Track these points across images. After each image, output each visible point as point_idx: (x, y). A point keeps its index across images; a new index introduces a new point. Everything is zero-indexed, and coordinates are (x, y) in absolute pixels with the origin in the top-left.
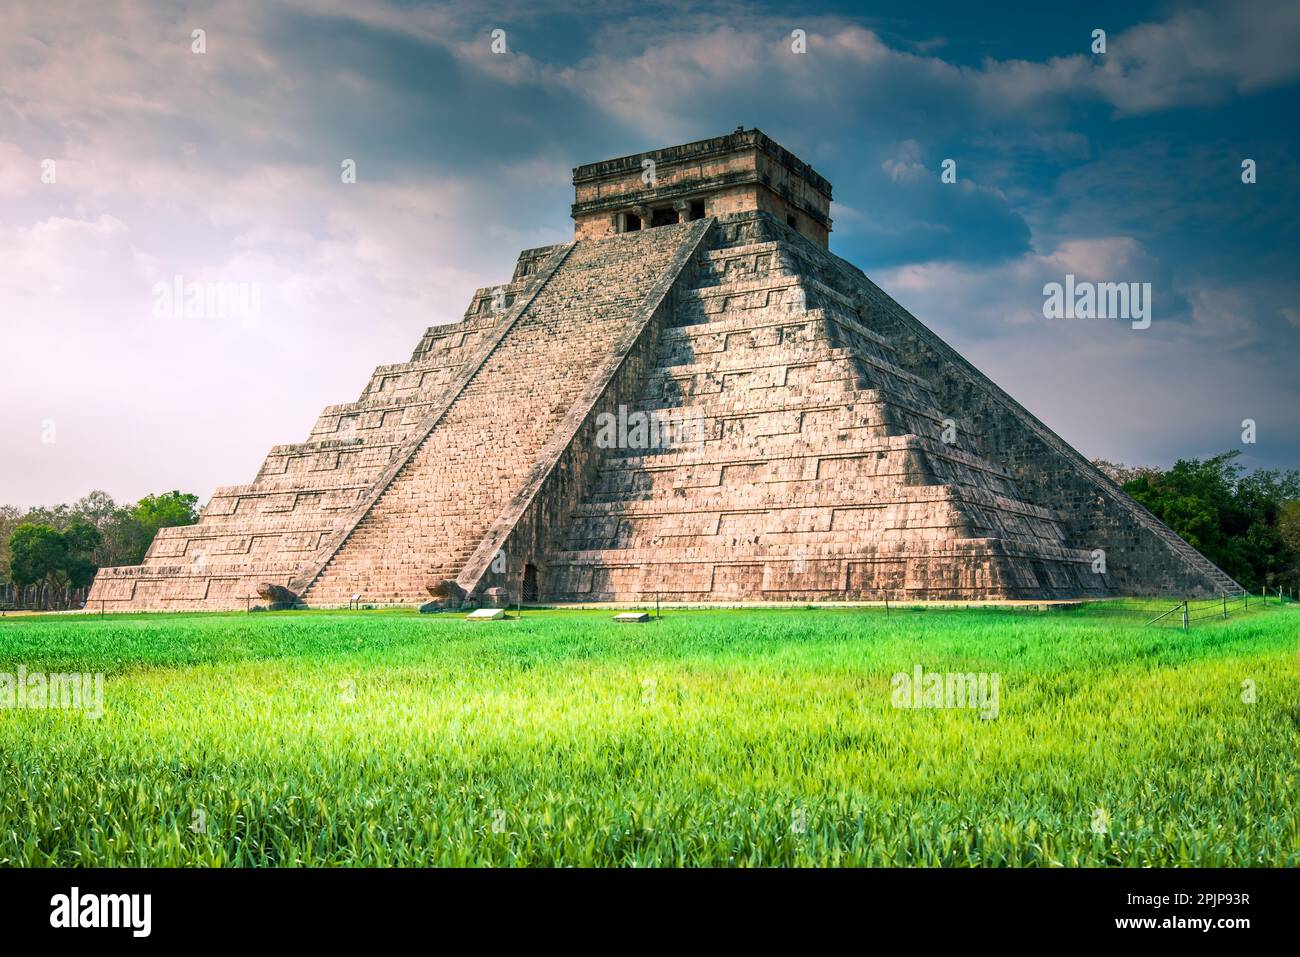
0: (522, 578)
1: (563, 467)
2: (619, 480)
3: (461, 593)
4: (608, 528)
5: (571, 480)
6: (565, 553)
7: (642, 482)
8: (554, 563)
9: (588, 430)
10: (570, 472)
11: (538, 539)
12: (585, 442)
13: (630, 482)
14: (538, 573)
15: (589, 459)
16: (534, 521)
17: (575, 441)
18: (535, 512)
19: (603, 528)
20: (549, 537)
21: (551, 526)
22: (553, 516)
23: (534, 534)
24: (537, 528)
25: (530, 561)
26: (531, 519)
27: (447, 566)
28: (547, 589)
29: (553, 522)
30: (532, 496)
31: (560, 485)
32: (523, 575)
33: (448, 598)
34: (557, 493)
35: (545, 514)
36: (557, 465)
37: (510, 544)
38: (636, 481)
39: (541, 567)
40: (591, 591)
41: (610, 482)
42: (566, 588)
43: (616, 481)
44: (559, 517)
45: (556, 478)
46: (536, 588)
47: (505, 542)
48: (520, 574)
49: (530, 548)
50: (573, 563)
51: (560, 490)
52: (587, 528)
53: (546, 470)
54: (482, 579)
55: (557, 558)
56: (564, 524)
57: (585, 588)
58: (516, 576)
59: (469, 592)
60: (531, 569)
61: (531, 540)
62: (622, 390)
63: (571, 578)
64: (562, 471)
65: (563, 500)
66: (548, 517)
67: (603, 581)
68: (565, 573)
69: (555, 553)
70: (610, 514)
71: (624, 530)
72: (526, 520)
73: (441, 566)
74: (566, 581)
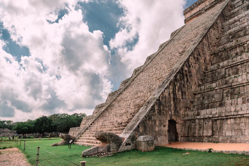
0: (166, 128)
1: (186, 69)
2: (217, 74)
3: (118, 141)
4: (216, 96)
5: (191, 76)
6: (192, 113)
7: (231, 72)
8: (186, 118)
9: (197, 54)
10: (190, 72)
11: (175, 105)
12: (196, 59)
13: (224, 73)
14: (177, 125)
15: (199, 67)
16: (172, 95)
17: (191, 57)
18: (172, 90)
19: (213, 97)
20: (182, 104)
21: (182, 98)
22: (183, 93)
23: (172, 102)
24: (174, 99)
25: (171, 118)
26: (169, 94)
27: (124, 123)
28: (184, 134)
29: (184, 97)
30: (169, 82)
31: (185, 77)
32: (167, 126)
33: (108, 145)
34: (184, 81)
35: (178, 91)
36: (182, 67)
37: (156, 108)
38: (227, 72)
39: (179, 121)
40: (213, 135)
41: (212, 76)
42: (195, 133)
43: (215, 75)
44: (187, 94)
45: (183, 74)
46: (176, 134)
47: (152, 107)
48: (165, 126)
49: (170, 110)
50: (198, 117)
51: (185, 80)
52: (203, 98)
53: (176, 70)
54: (135, 130)
55: (188, 115)
56: (190, 97)
57: (208, 132)
58: (162, 127)
59: (126, 140)
60: (172, 123)
61: (171, 106)
62: (210, 41)
63: (197, 127)
64: (186, 71)
65: (188, 85)
66: (180, 93)
67: (220, 128)
68: (193, 124)
69: (186, 113)
70: (216, 88)
71: (227, 96)
72: (166, 94)
73: (121, 124)
74: (195, 129)
